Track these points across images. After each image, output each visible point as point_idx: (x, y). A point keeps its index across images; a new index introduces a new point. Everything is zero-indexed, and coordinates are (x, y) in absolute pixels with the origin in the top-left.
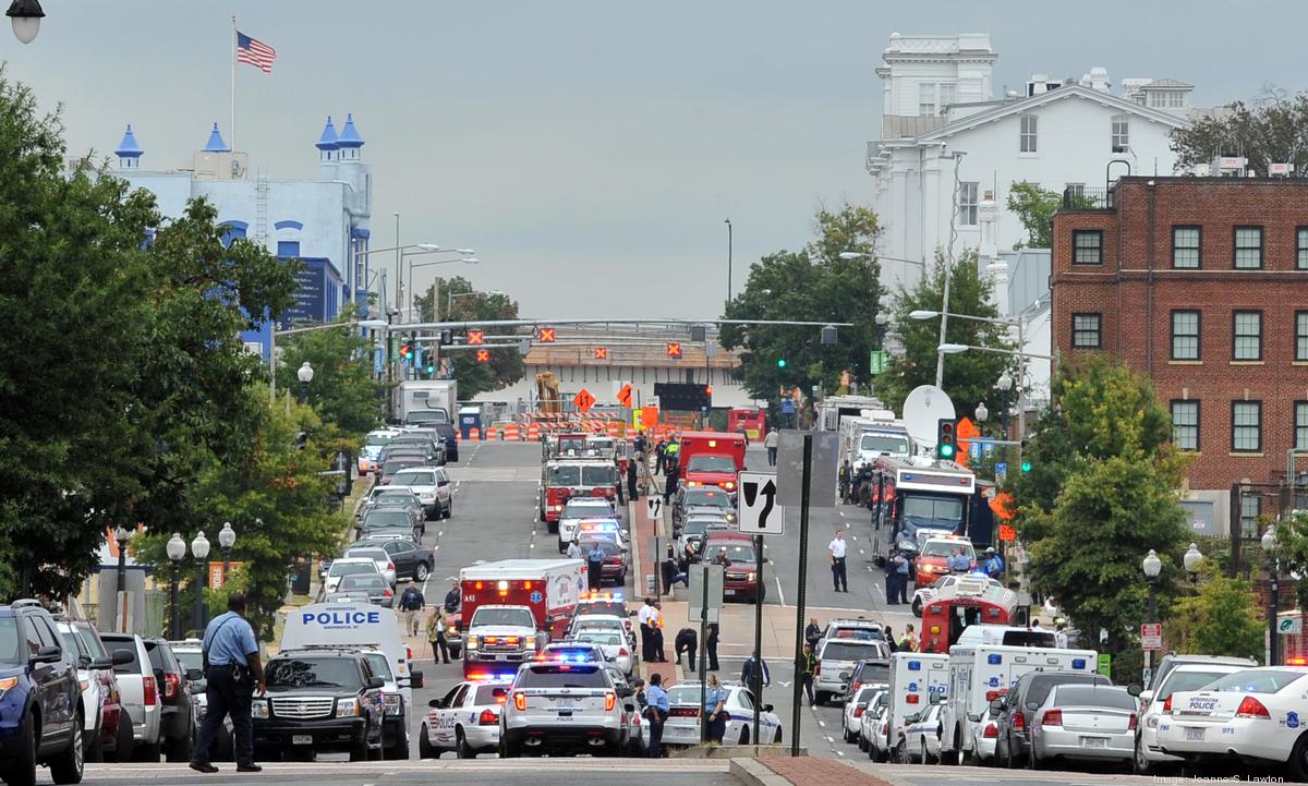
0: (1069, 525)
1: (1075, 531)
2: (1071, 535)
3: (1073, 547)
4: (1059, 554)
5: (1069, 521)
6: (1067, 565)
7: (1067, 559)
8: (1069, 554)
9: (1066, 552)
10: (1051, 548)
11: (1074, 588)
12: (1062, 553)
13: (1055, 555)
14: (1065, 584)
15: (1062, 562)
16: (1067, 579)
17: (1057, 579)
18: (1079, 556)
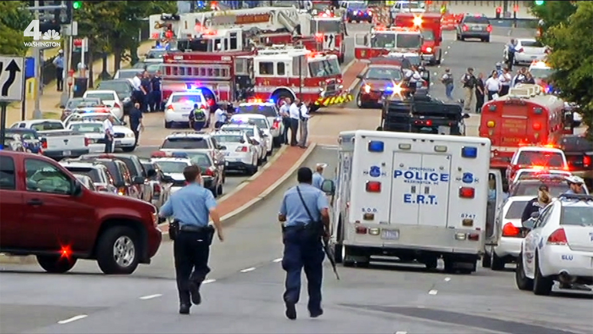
0: (579, 39)
1: (583, 43)
2: (581, 46)
3: (582, 57)
4: (570, 62)
5: (579, 35)
6: (576, 72)
7: (576, 66)
8: (578, 62)
9: (576, 61)
10: (563, 57)
11: (581, 90)
12: (573, 62)
13: (566, 63)
14: (574, 87)
15: (571, 70)
16: (576, 84)
17: (568, 83)
18: (586, 64)
